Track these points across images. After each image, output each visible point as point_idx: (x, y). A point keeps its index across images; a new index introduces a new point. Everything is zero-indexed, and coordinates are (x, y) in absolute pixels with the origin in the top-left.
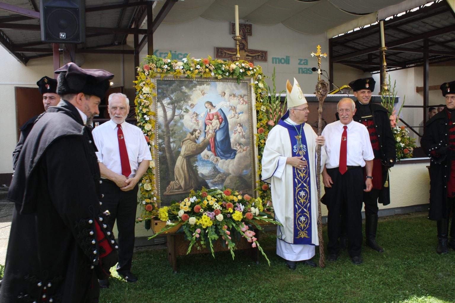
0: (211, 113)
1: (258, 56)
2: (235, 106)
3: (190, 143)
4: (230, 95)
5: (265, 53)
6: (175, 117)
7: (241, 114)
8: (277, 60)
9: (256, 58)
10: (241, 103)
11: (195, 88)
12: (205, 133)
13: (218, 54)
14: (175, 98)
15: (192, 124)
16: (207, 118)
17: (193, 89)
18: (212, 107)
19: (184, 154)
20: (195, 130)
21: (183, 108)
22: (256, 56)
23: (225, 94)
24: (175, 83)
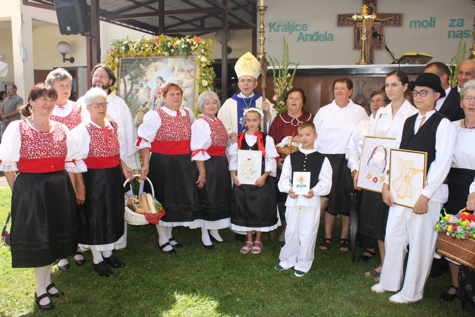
0: (161, 87)
1: (390, 20)
2: (182, 80)
3: (142, 114)
4: (179, 71)
5: (400, 16)
6: (133, 91)
7: (186, 89)
8: (418, 23)
9: (386, 23)
10: (188, 78)
11: (150, 65)
12: (155, 105)
13: (339, 22)
14: (134, 75)
15: (144, 97)
16: (157, 92)
17: (148, 66)
18: (162, 82)
19: (136, 123)
20: (146, 103)
21: (139, 83)
22: (387, 21)
23: (174, 69)
24: (135, 61)
